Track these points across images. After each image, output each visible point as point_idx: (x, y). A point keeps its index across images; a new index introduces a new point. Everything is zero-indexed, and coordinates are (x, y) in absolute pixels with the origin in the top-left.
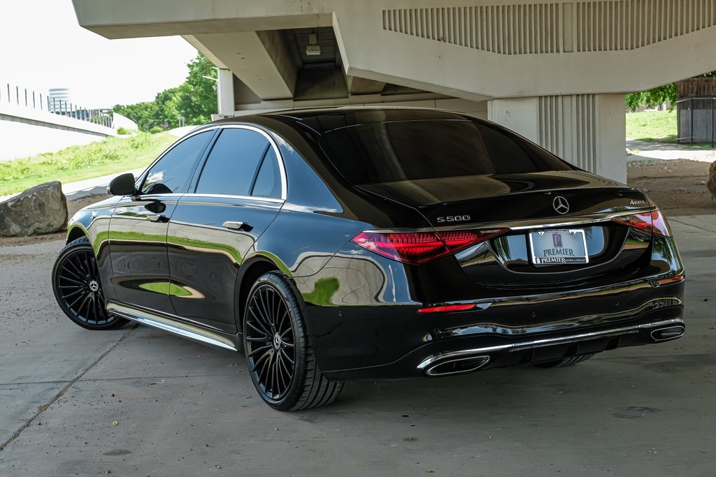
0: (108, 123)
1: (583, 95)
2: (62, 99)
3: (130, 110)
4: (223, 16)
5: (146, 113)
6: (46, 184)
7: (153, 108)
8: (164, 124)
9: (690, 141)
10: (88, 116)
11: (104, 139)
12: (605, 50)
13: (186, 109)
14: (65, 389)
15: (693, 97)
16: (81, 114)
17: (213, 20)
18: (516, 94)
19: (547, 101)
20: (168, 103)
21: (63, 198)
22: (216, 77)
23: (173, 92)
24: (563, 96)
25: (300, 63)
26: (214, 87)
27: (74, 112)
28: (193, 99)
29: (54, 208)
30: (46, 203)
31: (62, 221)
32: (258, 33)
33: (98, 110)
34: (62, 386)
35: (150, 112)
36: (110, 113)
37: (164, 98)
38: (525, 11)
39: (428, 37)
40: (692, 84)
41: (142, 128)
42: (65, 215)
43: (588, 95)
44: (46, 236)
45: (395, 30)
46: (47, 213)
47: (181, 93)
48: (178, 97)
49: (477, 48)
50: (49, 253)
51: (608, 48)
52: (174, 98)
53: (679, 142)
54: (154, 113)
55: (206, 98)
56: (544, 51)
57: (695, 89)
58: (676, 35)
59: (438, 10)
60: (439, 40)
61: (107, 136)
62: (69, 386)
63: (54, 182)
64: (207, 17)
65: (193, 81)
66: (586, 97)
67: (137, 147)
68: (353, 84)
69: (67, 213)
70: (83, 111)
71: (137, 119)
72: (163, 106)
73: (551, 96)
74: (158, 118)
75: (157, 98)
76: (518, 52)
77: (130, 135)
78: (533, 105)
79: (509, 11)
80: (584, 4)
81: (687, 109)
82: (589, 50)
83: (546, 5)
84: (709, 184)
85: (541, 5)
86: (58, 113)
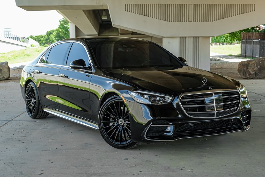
0: (27, 42)
1: (195, 37)
2: (9, 32)
3: (36, 38)
4: (68, 4)
5: (42, 39)
6: (3, 62)
7: (45, 37)
8: (49, 43)
9: (245, 56)
10: (19, 39)
11: (25, 48)
12: (203, 21)
13: (58, 38)
14: (8, 122)
15: (246, 40)
16: (17, 38)
17: (65, 5)
18: (171, 36)
19: (183, 39)
20: (51, 35)
21: (9, 68)
22: (69, 26)
23: (53, 31)
24: (188, 37)
25: (101, 22)
26: (68, 29)
27: (14, 38)
28: (61, 34)
29: (6, 71)
30: (2, 69)
31: (8, 76)
32: (83, 10)
33: (23, 37)
34: (7, 122)
35: (44, 39)
36: (28, 38)
37: (50, 33)
38: (175, 7)
39: (141, 14)
40: (246, 35)
41: (41, 45)
42: (9, 74)
43: (197, 37)
44: (2, 81)
45: (129, 12)
46: (3, 73)
47: (56, 32)
48: (55, 33)
49: (158, 19)
50: (3, 86)
51: (204, 21)
52: (53, 33)
53: (241, 56)
54: (45, 39)
55: (66, 34)
56: (182, 21)
57: (248, 37)
58: (228, 17)
59: (145, 5)
60: (145, 16)
61: (26, 47)
62: (9, 122)
63: (6, 62)
64: (63, 4)
65: (61, 27)
66: (196, 38)
67: (38, 52)
68: (120, 31)
69: (10, 73)
70: (17, 37)
71: (39, 41)
72: (49, 36)
73: (184, 37)
74: (47, 41)
75: (47, 33)
76: (172, 21)
77: (35, 47)
78: (177, 40)
79: (170, 6)
80: (196, 5)
81: (244, 44)
82: (198, 21)
83: (183, 5)
84: (238, 70)
85: (181, 5)
86: (8, 38)
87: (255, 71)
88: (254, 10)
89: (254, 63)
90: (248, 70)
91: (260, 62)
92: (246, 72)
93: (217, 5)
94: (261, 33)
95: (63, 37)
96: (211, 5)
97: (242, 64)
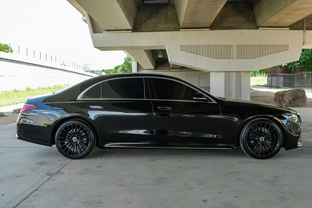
2: (87, 67)
3: (107, 71)
4: (134, 46)
5: (111, 72)
7: (113, 71)
9: (271, 86)
10: (94, 72)
13: (123, 71)
15: (272, 73)
18: (218, 71)
19: (227, 73)
20: (118, 69)
22: (132, 62)
23: (119, 66)
24: (232, 72)
25: (157, 59)
26: (131, 65)
27: (91, 71)
28: (125, 68)
32: (145, 50)
33: (98, 71)
36: (101, 72)
38: (222, 47)
39: (193, 53)
40: (272, 69)
43: (239, 72)
45: (184, 51)
47: (122, 67)
49: (207, 57)
51: (246, 58)
52: (120, 68)
53: (267, 86)
55: (129, 68)
56: (227, 58)
57: (273, 71)
59: (196, 45)
60: (196, 54)
65: (125, 63)
68: (172, 66)
72: (116, 70)
73: (229, 72)
75: (115, 68)
76: (219, 58)
78: (223, 74)
79: (217, 47)
80: (239, 45)
81: (270, 77)
82: (240, 59)
83: (228, 45)
84: (274, 99)
85: (226, 45)
86: (86, 71)
87: (289, 100)
88: (288, 50)
89: (289, 93)
90: (283, 99)
91: (294, 92)
92: (281, 101)
93: (256, 45)
94: (283, 68)
95: (127, 71)
96: (251, 45)
97: (278, 95)
